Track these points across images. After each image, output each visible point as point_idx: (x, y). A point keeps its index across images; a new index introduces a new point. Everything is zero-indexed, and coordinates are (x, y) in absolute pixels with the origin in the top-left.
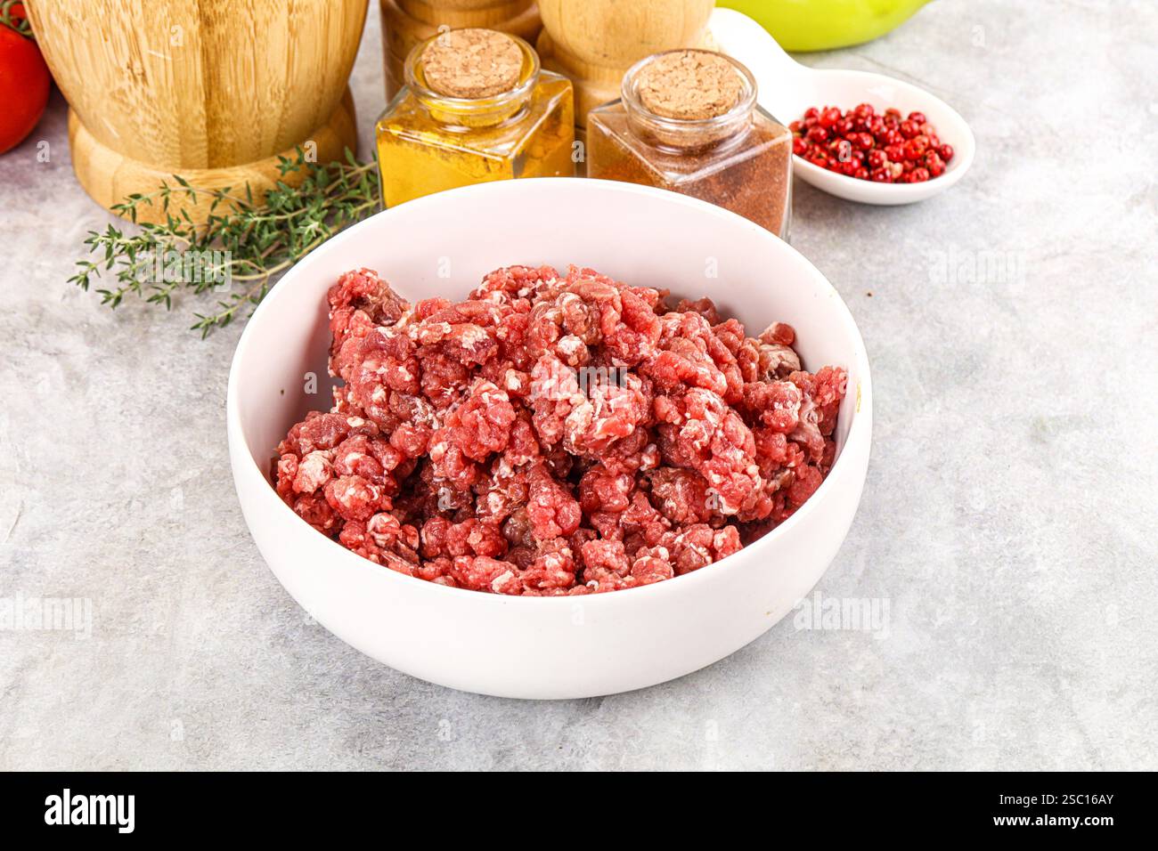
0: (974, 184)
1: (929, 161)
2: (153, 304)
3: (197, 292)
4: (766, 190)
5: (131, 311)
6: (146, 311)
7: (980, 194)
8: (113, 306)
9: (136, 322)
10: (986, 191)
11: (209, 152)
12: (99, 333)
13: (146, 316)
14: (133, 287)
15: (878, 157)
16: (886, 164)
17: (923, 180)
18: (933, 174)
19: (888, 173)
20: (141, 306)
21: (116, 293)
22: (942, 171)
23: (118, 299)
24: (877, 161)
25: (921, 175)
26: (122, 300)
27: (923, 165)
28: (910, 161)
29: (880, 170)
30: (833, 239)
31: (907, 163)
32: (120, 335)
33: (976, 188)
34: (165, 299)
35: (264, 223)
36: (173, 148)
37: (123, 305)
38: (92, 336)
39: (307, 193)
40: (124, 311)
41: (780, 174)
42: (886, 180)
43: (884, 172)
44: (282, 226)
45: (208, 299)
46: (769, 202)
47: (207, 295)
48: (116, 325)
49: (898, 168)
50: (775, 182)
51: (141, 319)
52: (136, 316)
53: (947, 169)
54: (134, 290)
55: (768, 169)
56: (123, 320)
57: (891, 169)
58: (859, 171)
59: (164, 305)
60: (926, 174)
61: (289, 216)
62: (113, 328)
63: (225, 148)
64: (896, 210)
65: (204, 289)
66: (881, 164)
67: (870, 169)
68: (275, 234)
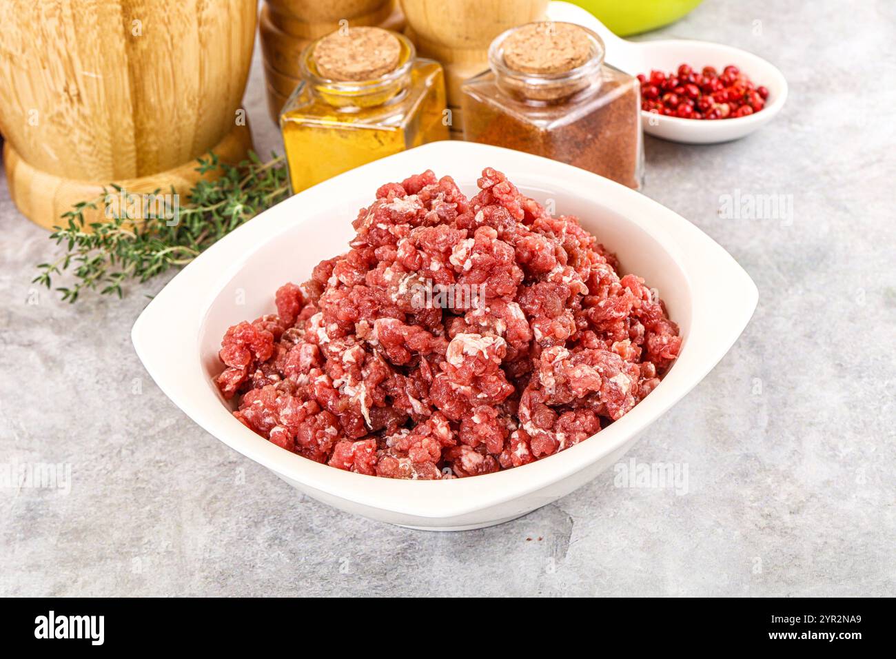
0: (788, 118)
1: (750, 100)
2: (106, 296)
3: (142, 281)
4: (622, 131)
5: (88, 304)
6: (101, 302)
7: (795, 126)
8: (72, 302)
9: (94, 311)
10: (800, 123)
11: (138, 162)
12: (64, 324)
13: (101, 306)
14: (87, 283)
15: (707, 102)
16: (715, 106)
17: (748, 114)
18: (756, 110)
19: (718, 112)
20: (96, 299)
21: (73, 290)
22: (762, 107)
23: (76, 295)
24: (706, 105)
25: (746, 111)
26: (79, 296)
27: (745, 103)
28: (734, 102)
29: (710, 111)
30: (678, 174)
31: (732, 104)
32: (82, 324)
33: (790, 121)
34: (116, 290)
35: (193, 215)
36: (106, 162)
37: (80, 300)
38: (58, 327)
39: (226, 188)
40: (82, 304)
41: (632, 116)
42: (717, 117)
43: (714, 112)
44: (208, 216)
45: (152, 286)
46: (625, 142)
47: (151, 283)
48: (77, 316)
49: (725, 108)
50: (628, 124)
51: (98, 309)
52: (93, 307)
53: (766, 105)
54: (88, 286)
55: (622, 112)
56: (82, 311)
57: (720, 109)
58: (692, 115)
59: (116, 296)
60: (750, 109)
61: (212, 208)
62: (75, 319)
63: (151, 156)
64: (726, 146)
65: (148, 279)
66: (710, 106)
67: (702, 112)
68: (203, 223)
